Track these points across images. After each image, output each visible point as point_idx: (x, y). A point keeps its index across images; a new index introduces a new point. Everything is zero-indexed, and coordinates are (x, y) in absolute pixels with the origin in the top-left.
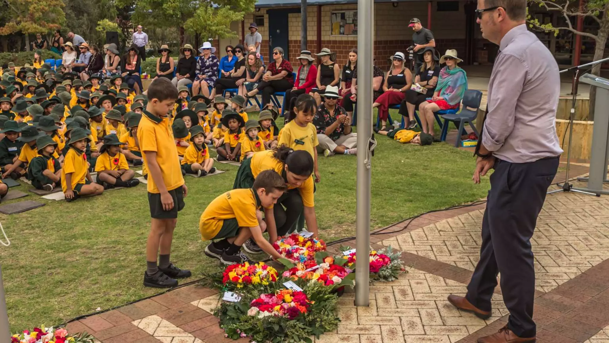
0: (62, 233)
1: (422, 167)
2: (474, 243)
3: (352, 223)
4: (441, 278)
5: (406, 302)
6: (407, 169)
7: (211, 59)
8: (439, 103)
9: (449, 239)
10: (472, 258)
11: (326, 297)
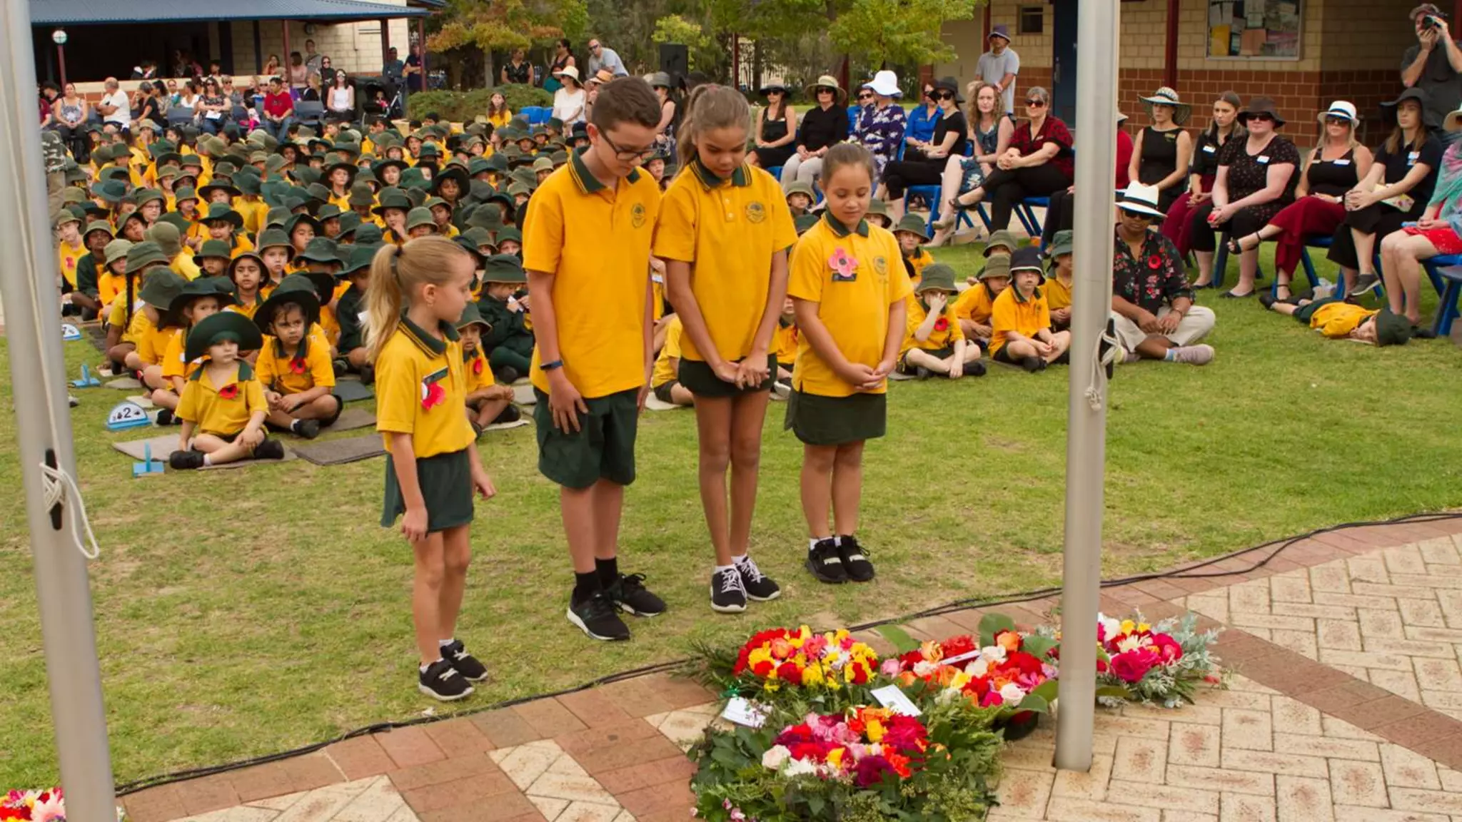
1: (1362, 402)
2: (1441, 623)
3: (1124, 542)
4: (1314, 713)
5: (1192, 771)
6: (1318, 407)
7: (887, 112)
8: (1434, 235)
9: (1371, 606)
10: (1419, 663)
11: (975, 736)
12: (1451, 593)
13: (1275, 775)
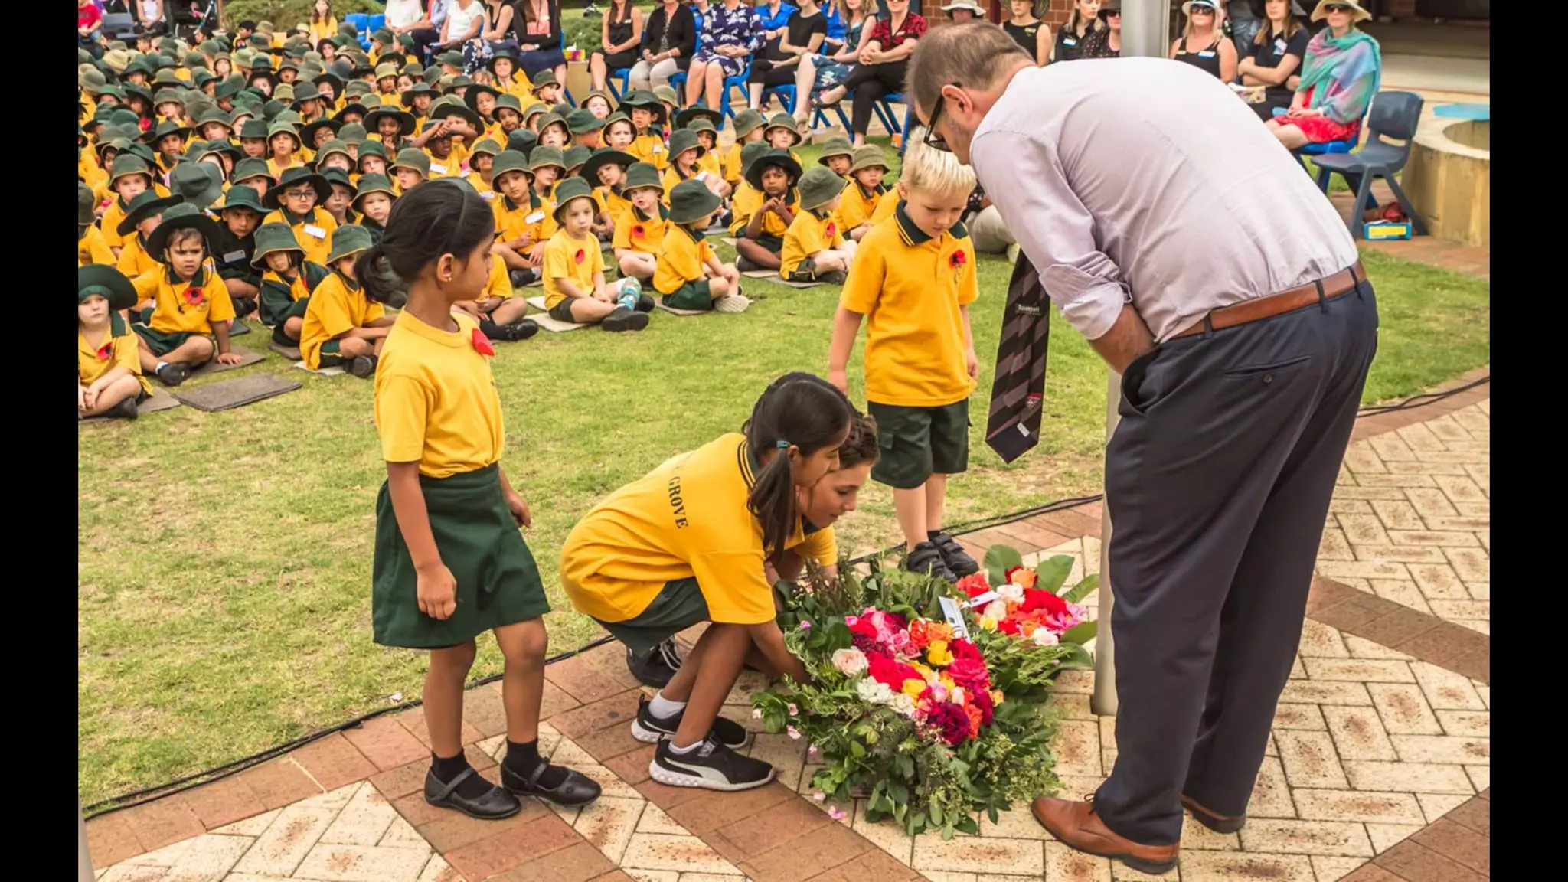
0: (332, 466)
2: (1420, 524)
3: (1081, 454)
4: (1333, 632)
8: (1305, 124)
9: (1347, 507)
10: (1416, 570)
12: (1419, 491)
13: (1320, 705)
